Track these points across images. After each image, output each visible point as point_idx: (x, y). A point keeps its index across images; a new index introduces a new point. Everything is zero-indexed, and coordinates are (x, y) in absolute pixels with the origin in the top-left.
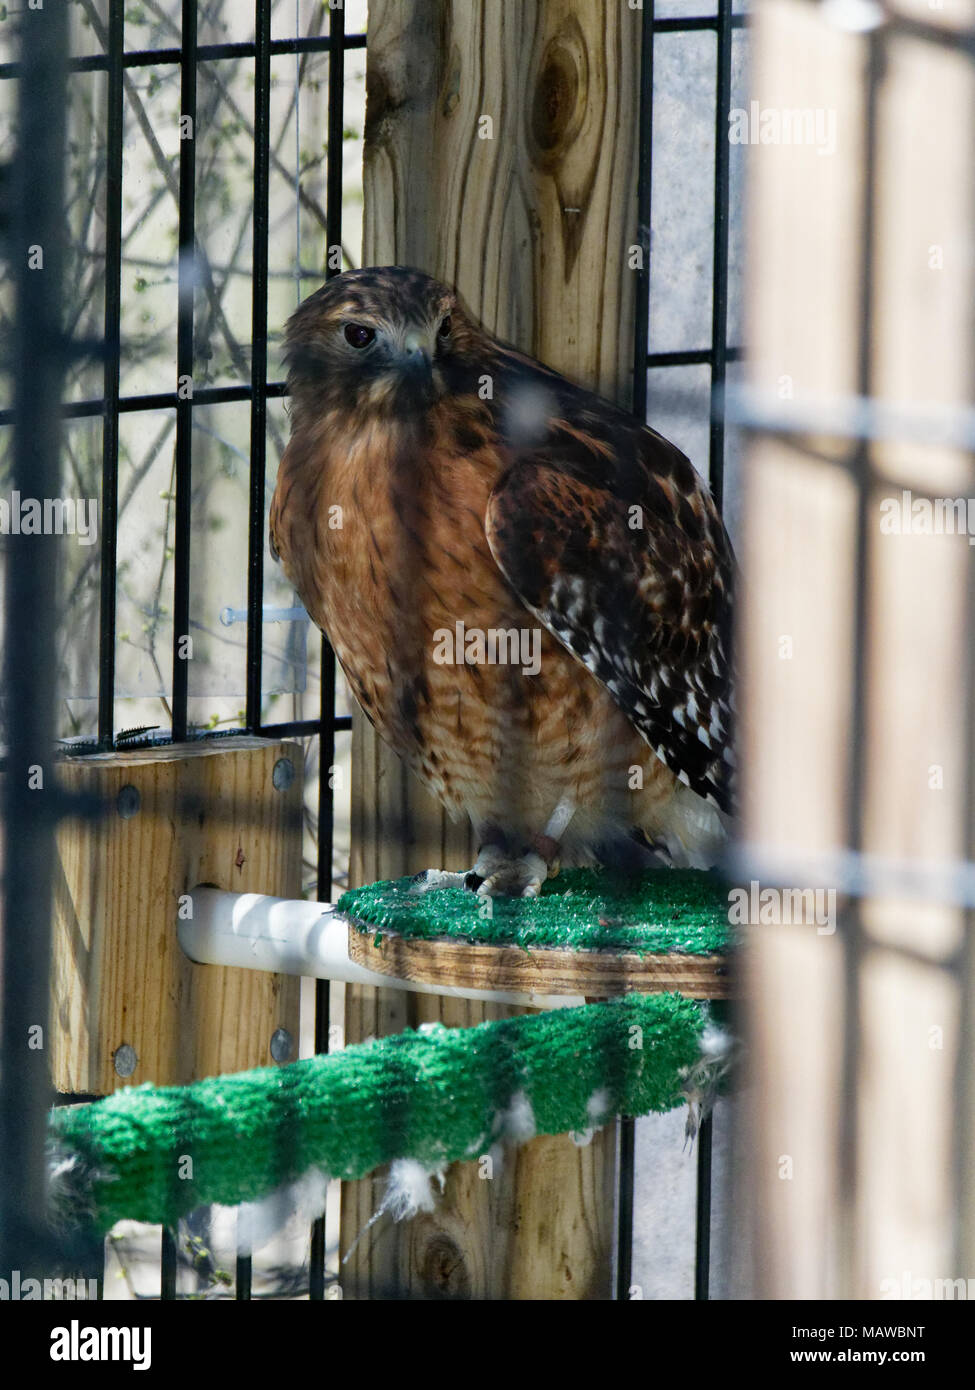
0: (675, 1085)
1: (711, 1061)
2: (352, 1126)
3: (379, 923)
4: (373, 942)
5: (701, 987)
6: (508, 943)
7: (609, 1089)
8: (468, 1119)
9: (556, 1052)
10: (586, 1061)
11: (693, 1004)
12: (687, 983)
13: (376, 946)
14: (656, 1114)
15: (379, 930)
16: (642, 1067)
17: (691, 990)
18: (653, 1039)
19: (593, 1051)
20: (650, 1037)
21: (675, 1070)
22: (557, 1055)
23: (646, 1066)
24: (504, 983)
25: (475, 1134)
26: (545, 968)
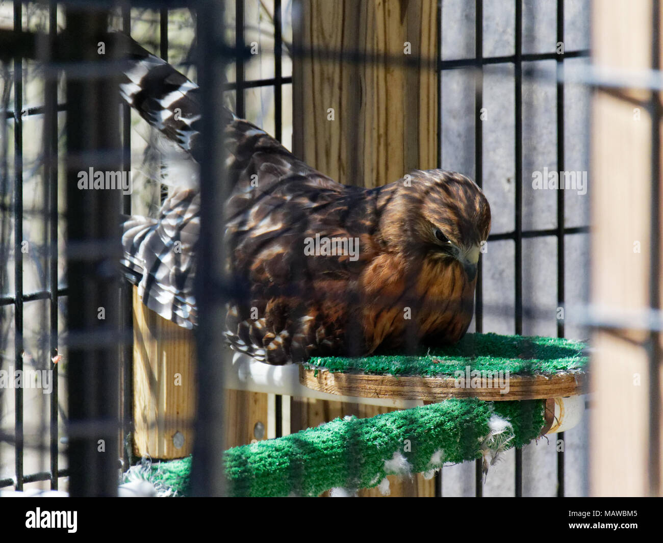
0: (476, 447)
1: (495, 434)
2: (312, 470)
3: (316, 364)
4: (314, 374)
5: (488, 394)
6: (386, 373)
7: (443, 449)
8: (371, 466)
9: (415, 430)
10: (431, 434)
11: (485, 403)
12: (481, 393)
13: (315, 376)
14: (467, 462)
15: (317, 368)
16: (460, 437)
17: (483, 396)
18: (465, 422)
19: (434, 429)
20: (464, 421)
21: (477, 438)
22: (416, 431)
23: (462, 437)
24: (384, 395)
25: (375, 474)
26: (406, 386)
